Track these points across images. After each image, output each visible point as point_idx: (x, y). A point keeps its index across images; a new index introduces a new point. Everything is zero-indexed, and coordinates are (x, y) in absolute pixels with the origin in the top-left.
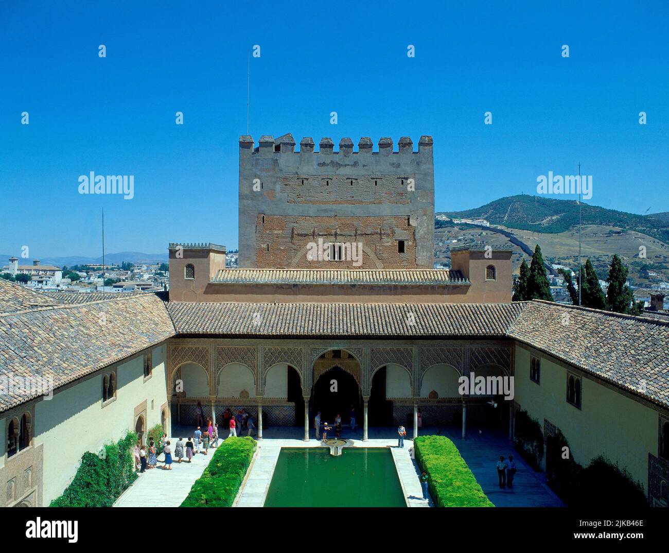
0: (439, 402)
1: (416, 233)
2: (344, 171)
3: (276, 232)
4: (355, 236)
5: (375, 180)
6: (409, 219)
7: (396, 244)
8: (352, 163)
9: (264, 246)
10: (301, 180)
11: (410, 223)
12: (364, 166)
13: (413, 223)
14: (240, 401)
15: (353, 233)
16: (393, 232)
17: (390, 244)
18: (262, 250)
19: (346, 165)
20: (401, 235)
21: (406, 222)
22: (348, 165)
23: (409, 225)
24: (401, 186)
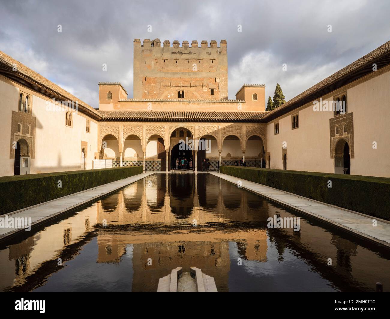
0: (231, 158)
1: (219, 86)
2: (183, 56)
3: (152, 85)
4: (191, 87)
5: (200, 60)
6: (215, 79)
7: (210, 90)
8: (188, 52)
9: (146, 92)
10: (164, 60)
11: (216, 80)
12: (194, 54)
13: (218, 80)
14: (134, 159)
15: (189, 85)
16: (208, 86)
17: (207, 90)
18: (145, 93)
19: (185, 54)
20: (212, 87)
21: (215, 80)
22: (186, 53)
23: (216, 82)
24: (212, 63)
